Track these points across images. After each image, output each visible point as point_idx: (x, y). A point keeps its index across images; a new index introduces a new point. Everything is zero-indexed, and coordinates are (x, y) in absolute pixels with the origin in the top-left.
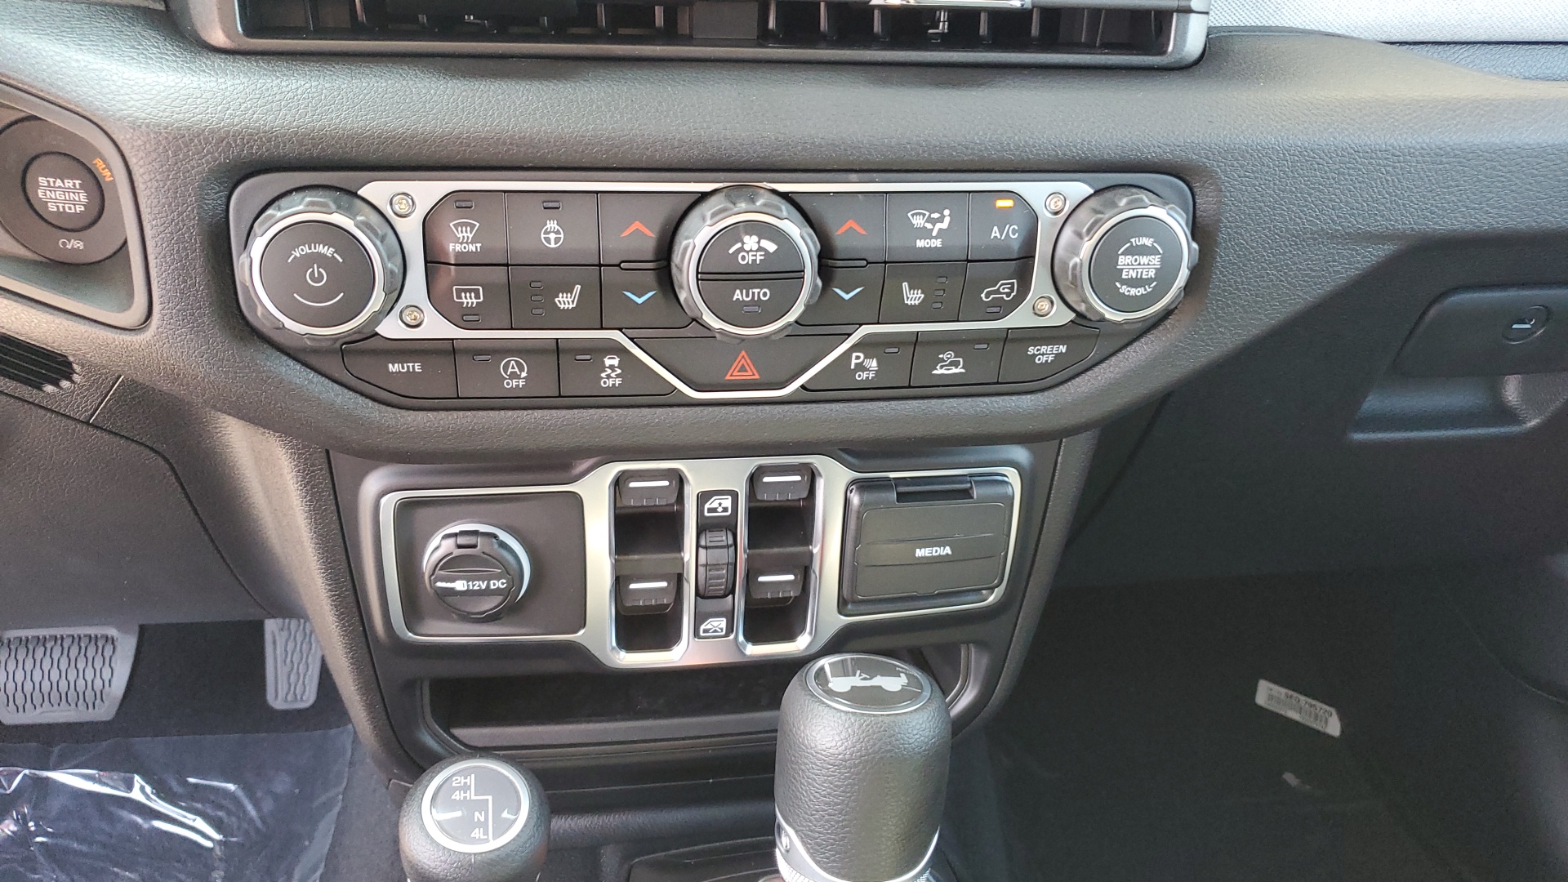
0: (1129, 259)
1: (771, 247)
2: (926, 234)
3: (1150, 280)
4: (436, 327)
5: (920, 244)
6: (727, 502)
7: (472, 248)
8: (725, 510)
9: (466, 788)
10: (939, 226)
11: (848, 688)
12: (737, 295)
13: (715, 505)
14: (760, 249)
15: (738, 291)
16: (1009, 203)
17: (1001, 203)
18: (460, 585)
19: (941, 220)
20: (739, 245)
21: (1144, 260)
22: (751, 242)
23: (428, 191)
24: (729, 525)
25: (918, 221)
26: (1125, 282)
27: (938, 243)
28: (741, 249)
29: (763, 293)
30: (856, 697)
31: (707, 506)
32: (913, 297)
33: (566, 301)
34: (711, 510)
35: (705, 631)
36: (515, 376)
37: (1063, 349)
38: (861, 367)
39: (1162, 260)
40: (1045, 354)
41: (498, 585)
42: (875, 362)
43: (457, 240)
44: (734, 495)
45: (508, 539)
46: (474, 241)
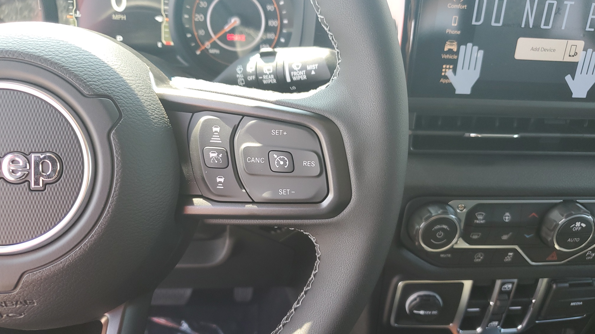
1: (584, 225)
6: (510, 286)
7: (482, 222)
12: (569, 240)
13: (506, 286)
14: (581, 226)
15: (570, 239)
18: (422, 312)
20: (574, 225)
22: (578, 224)
23: (472, 203)
29: (577, 240)
33: (505, 237)
34: (504, 288)
35: (490, 325)
36: (479, 258)
38: (589, 255)
41: (435, 312)
42: (594, 254)
43: (477, 219)
44: (513, 283)
45: (438, 297)
46: (483, 220)
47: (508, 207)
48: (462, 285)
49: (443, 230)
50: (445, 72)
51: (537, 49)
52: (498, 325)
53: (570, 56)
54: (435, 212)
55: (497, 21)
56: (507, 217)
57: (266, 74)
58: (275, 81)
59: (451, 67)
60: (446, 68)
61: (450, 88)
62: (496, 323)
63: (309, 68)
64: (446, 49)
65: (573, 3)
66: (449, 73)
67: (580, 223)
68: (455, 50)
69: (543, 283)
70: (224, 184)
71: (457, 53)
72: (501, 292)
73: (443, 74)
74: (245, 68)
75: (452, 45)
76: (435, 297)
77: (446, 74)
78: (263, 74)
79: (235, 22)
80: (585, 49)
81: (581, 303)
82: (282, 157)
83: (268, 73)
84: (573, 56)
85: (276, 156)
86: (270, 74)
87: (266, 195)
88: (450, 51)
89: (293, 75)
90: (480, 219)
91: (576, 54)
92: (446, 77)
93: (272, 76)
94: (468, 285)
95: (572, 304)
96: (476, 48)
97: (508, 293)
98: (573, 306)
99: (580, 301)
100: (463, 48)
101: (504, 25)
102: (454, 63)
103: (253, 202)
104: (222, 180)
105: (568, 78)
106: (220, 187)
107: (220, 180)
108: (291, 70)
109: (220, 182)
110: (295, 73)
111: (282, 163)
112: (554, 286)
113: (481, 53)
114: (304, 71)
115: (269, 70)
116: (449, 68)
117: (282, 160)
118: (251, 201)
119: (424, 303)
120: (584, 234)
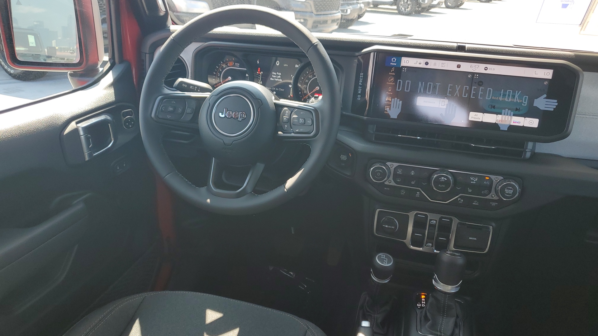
0: (507, 190)
1: (446, 179)
2: (473, 181)
3: (511, 194)
4: (393, 183)
5: (472, 182)
6: (435, 222)
8: (434, 223)
9: (383, 257)
10: (475, 180)
12: (439, 186)
13: (432, 222)
14: (444, 179)
16: (488, 178)
17: (487, 178)
18: (387, 226)
19: (476, 179)
21: (510, 191)
22: (443, 178)
23: (397, 164)
24: (434, 226)
25: (472, 179)
26: (506, 194)
27: (475, 183)
28: (441, 179)
29: (444, 186)
31: (431, 222)
32: (470, 191)
33: (413, 183)
35: (427, 245)
36: (403, 192)
37: (497, 204)
38: (460, 201)
39: (513, 191)
40: (494, 204)
41: (393, 228)
42: (462, 200)
43: (398, 171)
45: (396, 221)
46: (401, 172)
47: (413, 169)
48: (408, 216)
49: (380, 173)
51: (426, 102)
55: (407, 89)
56: (413, 173)
59: (389, 107)
60: (386, 107)
61: (388, 116)
62: (430, 244)
64: (386, 100)
65: (440, 84)
66: (388, 110)
68: (390, 100)
72: (430, 226)
73: (386, 109)
75: (389, 98)
81: (476, 239)
84: (443, 106)
85: (301, 120)
87: (297, 131)
90: (400, 172)
92: (386, 111)
95: (470, 239)
96: (398, 100)
100: (393, 100)
101: (410, 90)
102: (390, 105)
104: (286, 126)
106: (286, 128)
112: (459, 226)
113: (401, 102)
118: (293, 132)
120: (447, 183)
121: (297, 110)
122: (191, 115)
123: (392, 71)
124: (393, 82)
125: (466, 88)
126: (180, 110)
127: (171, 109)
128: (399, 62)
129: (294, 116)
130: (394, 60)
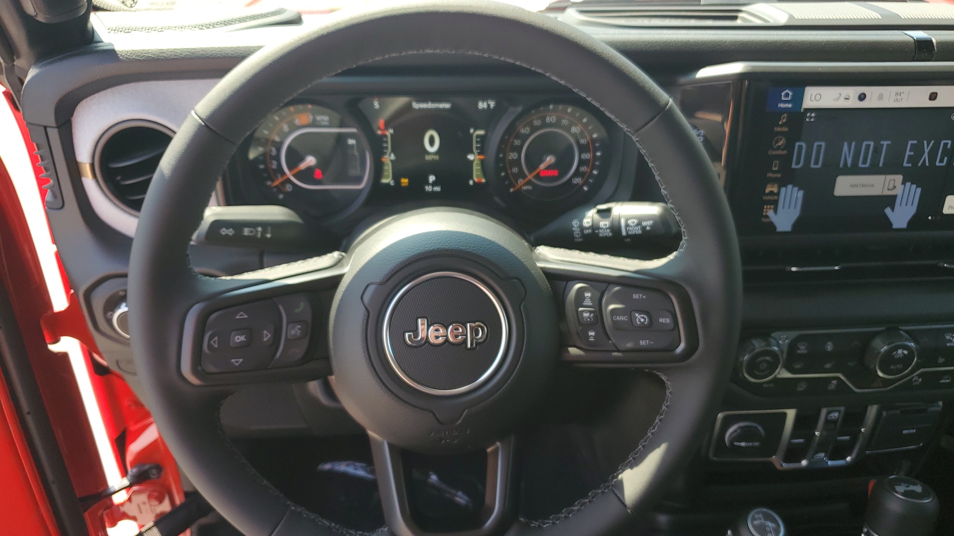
1: (906, 352)
2: (951, 342)
4: (785, 374)
5: (948, 345)
6: (837, 414)
7: (804, 352)
8: (836, 417)
9: (760, 518)
11: (903, 491)
12: (892, 367)
13: (832, 415)
14: (902, 353)
18: (743, 444)
20: (895, 352)
22: (900, 351)
23: (794, 334)
25: (949, 337)
29: (900, 366)
30: (905, 494)
32: (942, 360)
33: (828, 366)
34: (830, 417)
35: (816, 456)
36: (802, 387)
38: (916, 381)
41: (757, 444)
42: (920, 380)
43: (799, 349)
44: (839, 412)
45: (760, 428)
46: (805, 350)
47: (830, 337)
48: (785, 415)
49: (765, 361)
50: (767, 212)
51: (855, 186)
52: (825, 457)
53: (888, 189)
54: (758, 345)
55: (816, 163)
56: (829, 347)
57: (602, 228)
58: (610, 234)
59: (772, 207)
60: (767, 209)
61: (772, 226)
62: (822, 455)
63: (644, 224)
64: (767, 191)
65: (889, 142)
66: (770, 213)
67: (901, 350)
68: (776, 191)
69: (872, 411)
70: (595, 337)
71: (778, 194)
72: (827, 421)
73: (764, 214)
74: (581, 221)
75: (773, 187)
76: (756, 428)
77: (768, 214)
78: (599, 228)
79: (551, 160)
80: (904, 183)
81: (915, 431)
82: (642, 315)
83: (604, 227)
84: (892, 190)
85: (637, 315)
86: (607, 229)
87: (629, 345)
88: (771, 193)
89: (629, 230)
90: (802, 349)
91: (895, 187)
92: (767, 217)
93: (608, 230)
94: (791, 414)
95: (904, 432)
96: (796, 189)
97: (835, 422)
98: (906, 435)
99: (913, 429)
100: (783, 190)
101: (823, 165)
102: (775, 203)
103: (618, 351)
105: (888, 211)
106: (592, 339)
107: (592, 333)
108: (627, 225)
109: (592, 336)
110: (630, 229)
111: (642, 320)
112: (884, 414)
113: (801, 194)
114: (639, 227)
115: (606, 225)
116: (770, 209)
117: (643, 318)
118: (616, 350)
119: (744, 434)
120: (907, 360)
121: (618, 291)
122: (305, 343)
123: (780, 123)
124: (783, 150)
125: (946, 144)
126: (267, 336)
127: (240, 338)
128: (799, 98)
129: (612, 307)
130: (787, 95)
